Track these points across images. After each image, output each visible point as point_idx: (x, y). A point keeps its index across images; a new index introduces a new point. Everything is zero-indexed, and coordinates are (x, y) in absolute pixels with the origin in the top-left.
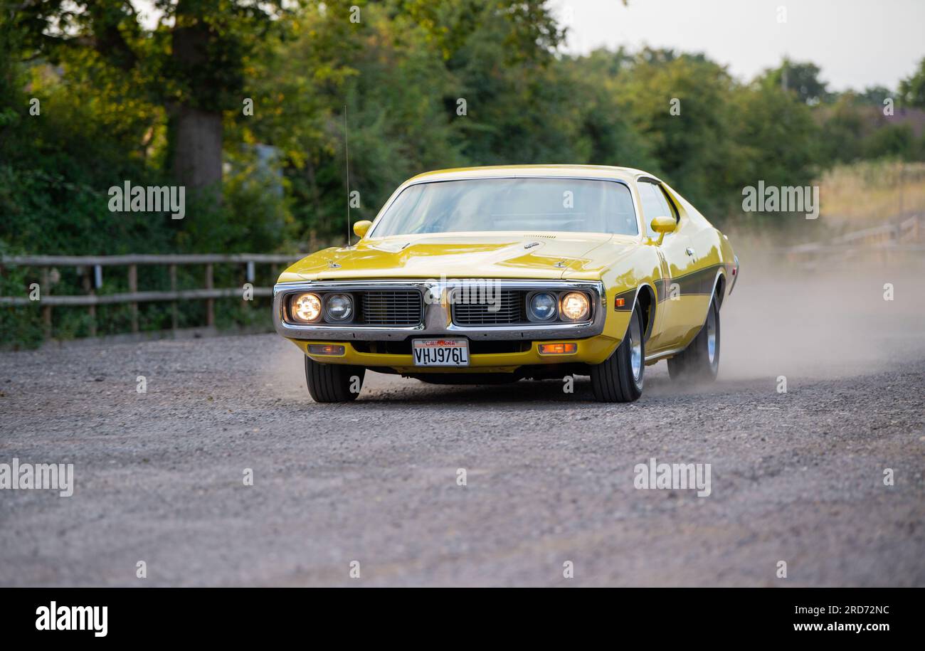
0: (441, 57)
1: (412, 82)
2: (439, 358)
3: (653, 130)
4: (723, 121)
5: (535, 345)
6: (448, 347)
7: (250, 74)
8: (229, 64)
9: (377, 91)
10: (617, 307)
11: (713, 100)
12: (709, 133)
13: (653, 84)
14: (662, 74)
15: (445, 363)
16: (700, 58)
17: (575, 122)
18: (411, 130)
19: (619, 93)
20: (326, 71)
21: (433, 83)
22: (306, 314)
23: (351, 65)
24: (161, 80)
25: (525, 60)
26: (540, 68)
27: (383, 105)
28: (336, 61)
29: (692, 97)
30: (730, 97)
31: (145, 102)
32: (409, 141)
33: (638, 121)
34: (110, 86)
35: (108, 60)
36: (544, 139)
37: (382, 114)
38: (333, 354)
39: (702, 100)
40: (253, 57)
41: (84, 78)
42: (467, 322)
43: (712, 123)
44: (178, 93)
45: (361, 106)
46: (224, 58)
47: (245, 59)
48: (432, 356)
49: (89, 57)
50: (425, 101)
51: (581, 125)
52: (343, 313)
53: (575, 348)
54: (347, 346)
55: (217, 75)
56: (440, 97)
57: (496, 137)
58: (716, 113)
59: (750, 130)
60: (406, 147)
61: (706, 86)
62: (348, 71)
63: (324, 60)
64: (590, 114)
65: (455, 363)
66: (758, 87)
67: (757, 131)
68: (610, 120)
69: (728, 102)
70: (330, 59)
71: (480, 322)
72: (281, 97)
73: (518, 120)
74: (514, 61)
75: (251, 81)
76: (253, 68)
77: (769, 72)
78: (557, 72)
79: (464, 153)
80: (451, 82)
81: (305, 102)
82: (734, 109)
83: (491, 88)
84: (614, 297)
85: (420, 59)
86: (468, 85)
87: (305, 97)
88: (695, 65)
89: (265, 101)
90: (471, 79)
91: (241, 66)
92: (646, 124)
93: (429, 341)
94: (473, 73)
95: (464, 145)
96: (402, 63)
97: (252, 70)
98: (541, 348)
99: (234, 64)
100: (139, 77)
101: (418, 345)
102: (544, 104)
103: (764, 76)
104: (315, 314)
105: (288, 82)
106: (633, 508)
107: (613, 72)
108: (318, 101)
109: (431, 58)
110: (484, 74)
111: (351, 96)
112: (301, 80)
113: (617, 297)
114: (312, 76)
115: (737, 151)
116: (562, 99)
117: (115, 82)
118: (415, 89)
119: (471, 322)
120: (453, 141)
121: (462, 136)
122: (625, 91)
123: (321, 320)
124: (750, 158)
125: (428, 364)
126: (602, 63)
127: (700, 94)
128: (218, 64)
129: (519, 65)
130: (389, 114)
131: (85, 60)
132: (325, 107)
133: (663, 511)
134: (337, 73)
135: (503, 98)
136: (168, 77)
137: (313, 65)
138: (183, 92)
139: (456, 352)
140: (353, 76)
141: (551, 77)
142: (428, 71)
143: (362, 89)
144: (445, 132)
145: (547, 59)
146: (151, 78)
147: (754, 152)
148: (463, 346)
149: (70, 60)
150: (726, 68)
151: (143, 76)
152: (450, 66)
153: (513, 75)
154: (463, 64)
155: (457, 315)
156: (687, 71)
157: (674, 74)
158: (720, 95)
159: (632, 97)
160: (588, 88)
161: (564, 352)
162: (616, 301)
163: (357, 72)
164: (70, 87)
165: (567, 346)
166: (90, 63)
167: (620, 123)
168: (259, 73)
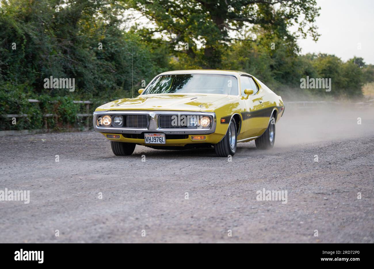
0: (270, 55)
1: (262, 61)
2: (154, 140)
3: (322, 73)
4: (340, 72)
5: (190, 136)
6: (158, 136)
7: (223, 59)
8: (218, 57)
9: (253, 63)
10: (222, 123)
11: (337, 66)
12: (336, 74)
13: (322, 62)
14: (324, 60)
15: (156, 143)
16: (334, 56)
17: (302, 71)
18: (262, 73)
19: (314, 64)
20: (241, 58)
21: (267, 62)
22: (106, 123)
23: (248, 57)
24: (202, 60)
25: (290, 56)
26: (294, 58)
27: (255, 67)
28: (244, 56)
29: (332, 65)
30: (341, 65)
31: (198, 66)
32: (261, 76)
33: (318, 71)
34: (189, 62)
35: (189, 56)
36: (295, 75)
37: (255, 68)
38: (116, 138)
39: (334, 66)
40: (224, 55)
41: (183, 60)
42: (164, 127)
43: (337, 72)
44: (205, 64)
45: (250, 67)
46: (217, 55)
47: (222, 56)
48: (152, 140)
49: (185, 55)
50: (265, 66)
51: (304, 72)
52: (119, 123)
53: (205, 138)
54: (121, 135)
55: (215, 59)
56: (269, 65)
57: (283, 75)
58: (338, 69)
59: (346, 74)
60: (260, 77)
61: (335, 63)
62: (247, 58)
63: (241, 56)
64: (306, 69)
65: (160, 143)
66: (348, 63)
67: (348, 74)
68: (311, 71)
69: (341, 67)
70: (242, 55)
71: (169, 127)
72: (230, 65)
73: (289, 70)
74: (288, 56)
75: (223, 61)
76: (224, 58)
77: (351, 60)
78: (298, 59)
79: (275, 79)
80: (272, 61)
81: (236, 66)
82: (342, 68)
83: (282, 63)
84: (220, 119)
85: (264, 56)
86: (276, 62)
87: (236, 65)
88: (332, 58)
89: (227, 66)
90: (277, 60)
91: (221, 57)
92: (320, 72)
93: (151, 134)
94: (277, 59)
95: (275, 77)
96: (260, 56)
97: (223, 58)
98: (192, 138)
99: (219, 57)
100: (196, 60)
101: (146, 135)
102: (295, 67)
103: (349, 60)
104: (109, 123)
105: (232, 61)
106: (320, 166)
107: (312, 59)
108: (239, 66)
109: (267, 55)
110: (280, 59)
111: (247, 64)
112: (235, 61)
113: (221, 119)
114: (238, 60)
115: (343, 79)
116: (300, 66)
117: (191, 61)
118: (263, 63)
119: (166, 127)
120: (272, 76)
121: (275, 74)
122: (315, 64)
123: (111, 126)
124: (346, 81)
125: (150, 143)
126: (309, 57)
127: (334, 65)
128: (215, 57)
129: (289, 57)
130: (256, 69)
131: (184, 56)
132: (240, 67)
133: (328, 167)
134: (244, 59)
135: (285, 65)
136: (203, 60)
137: (238, 57)
138: (207, 63)
139: (160, 138)
140: (248, 59)
141: (297, 60)
142: (266, 59)
143: (250, 63)
144: (270, 73)
145: (296, 56)
146: (199, 60)
147: (347, 79)
148: (163, 137)
149: (180, 56)
150: (340, 59)
151: (197, 59)
152: (272, 57)
153: (288, 60)
154: (275, 57)
155: (160, 124)
156: (330, 59)
157: (327, 60)
158: (339, 65)
159: (317, 65)
160: (306, 63)
161: (201, 139)
162: (221, 120)
163: (249, 59)
164: (180, 63)
165: (202, 137)
166: (185, 57)
167: (314, 71)
168: (225, 59)
